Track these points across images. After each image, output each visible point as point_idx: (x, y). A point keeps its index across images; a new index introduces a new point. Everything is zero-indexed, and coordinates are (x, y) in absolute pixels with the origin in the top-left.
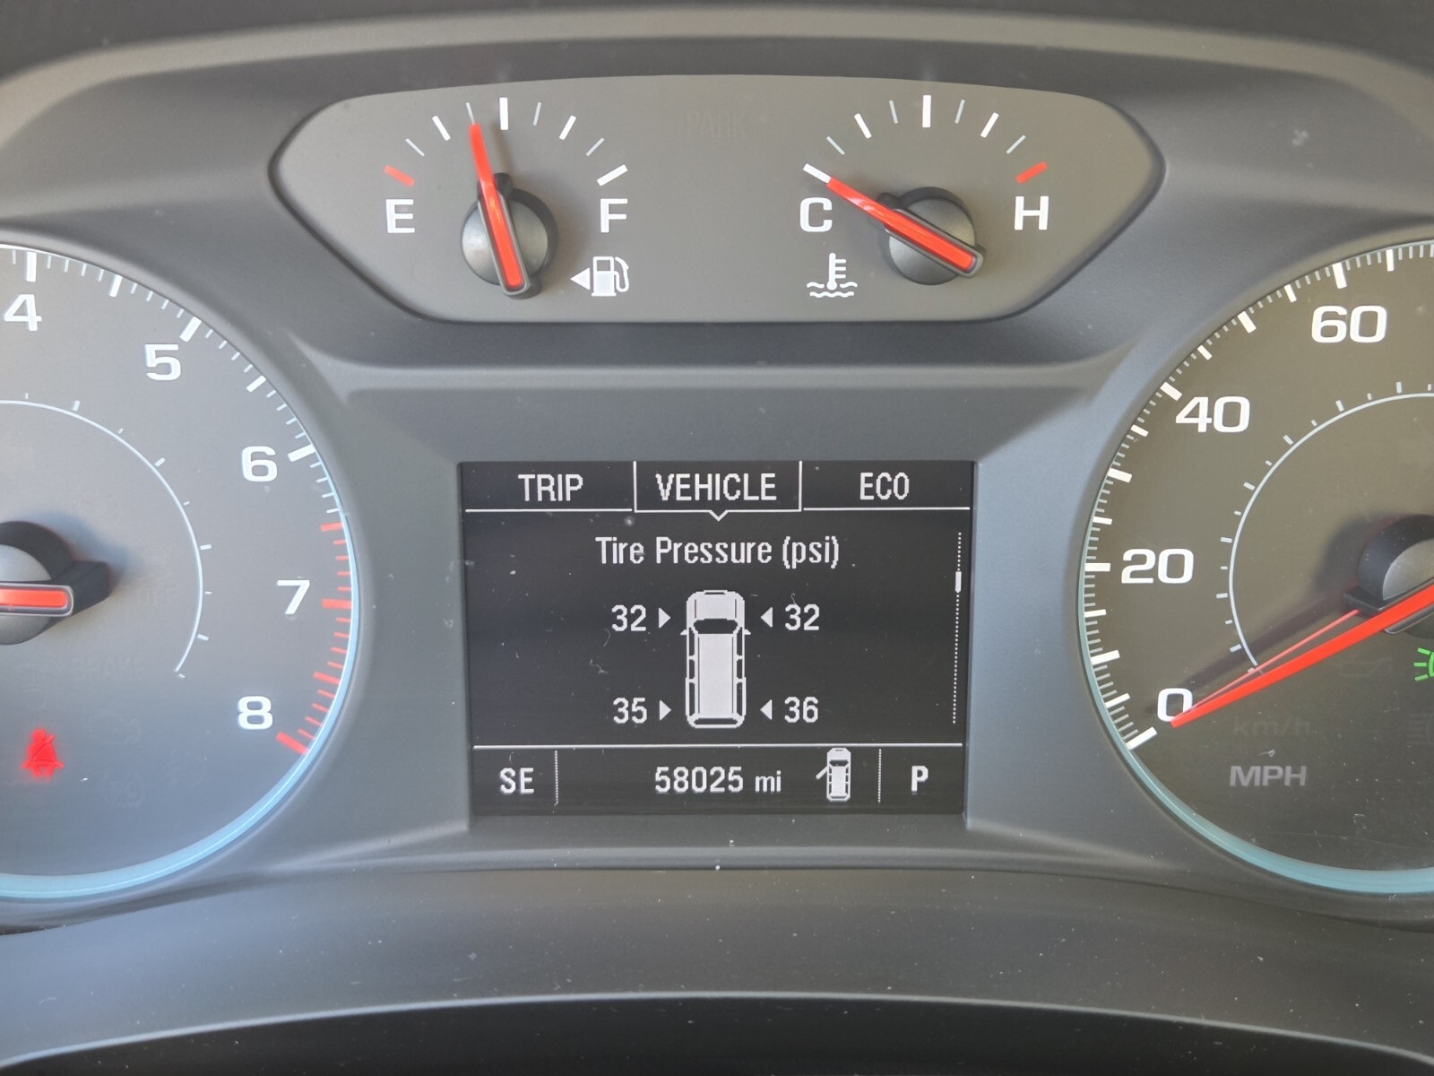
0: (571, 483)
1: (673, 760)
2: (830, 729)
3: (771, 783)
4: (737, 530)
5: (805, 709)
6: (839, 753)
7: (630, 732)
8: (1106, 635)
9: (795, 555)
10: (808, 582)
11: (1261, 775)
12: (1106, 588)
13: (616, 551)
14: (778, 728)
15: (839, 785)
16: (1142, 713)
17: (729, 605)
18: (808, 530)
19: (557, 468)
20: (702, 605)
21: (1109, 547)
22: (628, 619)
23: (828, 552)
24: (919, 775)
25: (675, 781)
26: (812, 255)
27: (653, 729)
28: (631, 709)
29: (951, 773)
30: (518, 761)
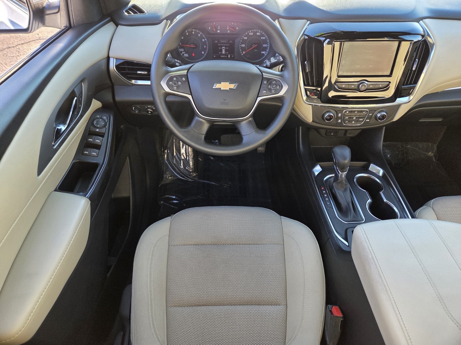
0: (217, 41)
1: (222, 55)
2: (229, 54)
3: (226, 56)
4: (224, 44)
5: (228, 53)
6: (229, 55)
7: (220, 54)
8: (241, 49)
9: (227, 45)
10: (228, 46)
11: (248, 56)
12: (241, 47)
13: (219, 45)
14: (226, 54)
15: (229, 57)
16: (242, 53)
17: (224, 47)
18: (228, 44)
19: (216, 40)
20: (223, 47)
21: (241, 45)
22: (220, 48)
23: (228, 45)
24: (233, 56)
25: (222, 56)
26: (228, 30)
27: (221, 54)
28: (220, 53)
29: (234, 56)
30: (215, 55)
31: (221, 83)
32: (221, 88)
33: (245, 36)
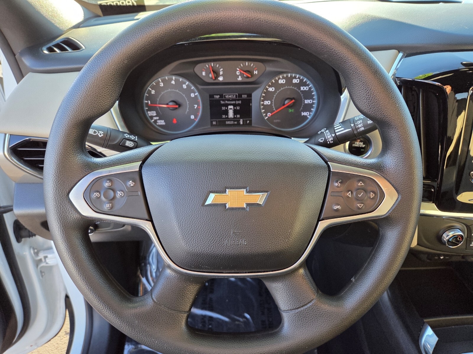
0: (218, 96)
1: (227, 121)
2: (241, 118)
3: (236, 123)
4: (233, 100)
5: (238, 116)
6: (241, 120)
7: (224, 118)
8: (263, 109)
9: (237, 102)
10: (238, 105)
11: (277, 121)
12: (263, 105)
13: (222, 102)
14: (236, 118)
15: (241, 123)
16: (266, 116)
17: (232, 107)
18: (238, 100)
19: (217, 95)
20: (230, 107)
21: (263, 101)
22: (223, 108)
23: (240, 102)
24: (248, 122)
25: (228, 123)
26: (238, 77)
27: (226, 118)
28: (224, 116)
29: (251, 121)
30: (214, 121)
31: (225, 192)
32: (225, 205)
33: (270, 86)
